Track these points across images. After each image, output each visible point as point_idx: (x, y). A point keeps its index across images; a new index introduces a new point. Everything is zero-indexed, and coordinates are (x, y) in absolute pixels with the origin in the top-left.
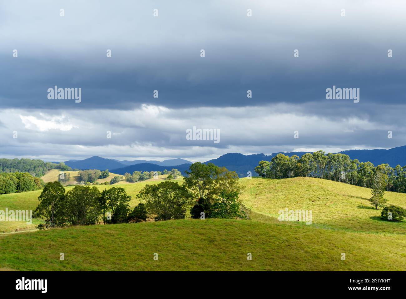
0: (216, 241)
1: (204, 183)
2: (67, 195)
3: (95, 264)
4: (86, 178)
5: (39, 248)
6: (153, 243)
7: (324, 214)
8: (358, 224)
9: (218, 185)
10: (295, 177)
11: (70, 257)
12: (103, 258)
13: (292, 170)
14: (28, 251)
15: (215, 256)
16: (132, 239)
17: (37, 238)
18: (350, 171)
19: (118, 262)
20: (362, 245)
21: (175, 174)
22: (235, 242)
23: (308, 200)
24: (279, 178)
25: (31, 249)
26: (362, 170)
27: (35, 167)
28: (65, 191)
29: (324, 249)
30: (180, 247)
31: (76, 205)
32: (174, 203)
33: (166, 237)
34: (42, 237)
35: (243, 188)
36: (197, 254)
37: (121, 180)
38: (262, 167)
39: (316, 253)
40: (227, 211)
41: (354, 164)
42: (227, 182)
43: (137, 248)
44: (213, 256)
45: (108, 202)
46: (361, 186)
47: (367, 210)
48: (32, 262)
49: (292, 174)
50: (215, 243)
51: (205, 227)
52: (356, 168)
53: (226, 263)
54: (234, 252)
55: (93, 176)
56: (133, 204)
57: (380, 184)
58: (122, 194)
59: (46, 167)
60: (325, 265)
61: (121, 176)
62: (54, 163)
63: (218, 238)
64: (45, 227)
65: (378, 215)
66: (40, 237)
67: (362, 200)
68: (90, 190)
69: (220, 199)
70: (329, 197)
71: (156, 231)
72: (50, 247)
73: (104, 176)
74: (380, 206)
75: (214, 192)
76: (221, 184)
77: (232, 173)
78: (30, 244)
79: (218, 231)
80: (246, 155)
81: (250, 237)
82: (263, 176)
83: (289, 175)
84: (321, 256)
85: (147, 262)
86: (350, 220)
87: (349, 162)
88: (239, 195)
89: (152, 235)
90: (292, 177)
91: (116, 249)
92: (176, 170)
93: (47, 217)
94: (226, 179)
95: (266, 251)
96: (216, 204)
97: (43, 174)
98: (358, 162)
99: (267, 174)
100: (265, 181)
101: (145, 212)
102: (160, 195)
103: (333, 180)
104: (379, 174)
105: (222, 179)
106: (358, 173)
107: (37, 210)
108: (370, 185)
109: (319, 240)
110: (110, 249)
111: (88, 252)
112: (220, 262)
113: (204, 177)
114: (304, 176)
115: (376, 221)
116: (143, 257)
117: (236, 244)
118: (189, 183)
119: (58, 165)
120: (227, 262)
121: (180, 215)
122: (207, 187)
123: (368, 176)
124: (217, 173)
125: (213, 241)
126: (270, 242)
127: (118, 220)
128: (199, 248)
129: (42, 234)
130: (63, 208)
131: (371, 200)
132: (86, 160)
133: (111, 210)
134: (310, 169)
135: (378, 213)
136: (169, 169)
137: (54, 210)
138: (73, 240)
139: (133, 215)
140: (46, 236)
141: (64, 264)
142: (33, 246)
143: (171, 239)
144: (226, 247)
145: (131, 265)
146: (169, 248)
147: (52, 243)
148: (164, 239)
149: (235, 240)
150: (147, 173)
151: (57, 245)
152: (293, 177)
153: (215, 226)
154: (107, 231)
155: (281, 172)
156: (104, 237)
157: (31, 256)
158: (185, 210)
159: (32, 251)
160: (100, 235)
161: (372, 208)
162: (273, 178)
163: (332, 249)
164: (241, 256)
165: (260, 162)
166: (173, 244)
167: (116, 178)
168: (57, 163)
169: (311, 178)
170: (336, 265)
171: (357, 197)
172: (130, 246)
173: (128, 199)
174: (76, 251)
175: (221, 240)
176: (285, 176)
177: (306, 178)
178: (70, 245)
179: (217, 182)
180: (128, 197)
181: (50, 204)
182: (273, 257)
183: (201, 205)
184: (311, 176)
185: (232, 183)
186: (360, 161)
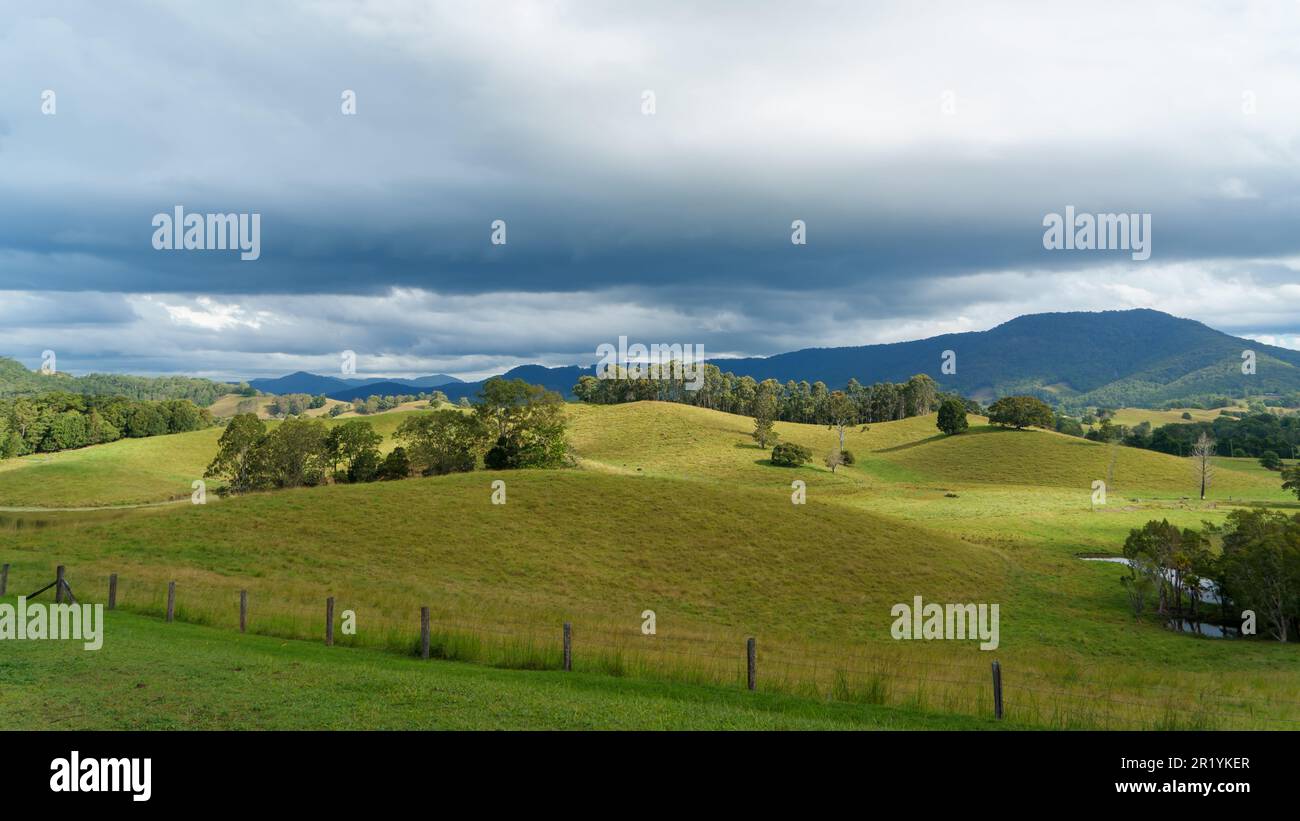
0: (538, 506)
1: (507, 412)
2: (269, 437)
3: (342, 555)
4: (286, 407)
5: (237, 529)
6: (434, 514)
7: (684, 458)
8: (738, 473)
9: (530, 415)
10: (637, 400)
11: (297, 543)
12: (354, 543)
13: (632, 390)
14: (220, 536)
15: (539, 532)
16: (398, 508)
17: (228, 511)
18: (720, 391)
19: (380, 548)
20: (765, 505)
21: (438, 399)
22: (568, 507)
23: (658, 437)
24: (611, 403)
25: (223, 532)
26: (738, 389)
27: (196, 391)
28: (265, 430)
29: (711, 514)
30: (480, 519)
31: (285, 454)
32: (457, 446)
33: (453, 502)
34: (239, 509)
35: (571, 418)
36: (510, 529)
37: (346, 410)
38: (584, 386)
39: (699, 520)
40: (545, 456)
41: (727, 380)
42: (544, 409)
43: (409, 523)
44: (536, 532)
45: (341, 446)
46: (736, 413)
47: (749, 450)
48: (232, 555)
49: (631, 396)
50: (538, 509)
51: (517, 483)
52: (729, 385)
53: (560, 543)
54: (569, 524)
55: (299, 404)
56: (385, 449)
57: (766, 411)
58: (368, 432)
59: (217, 391)
60: (715, 539)
61: (346, 404)
62: (229, 383)
63: (541, 502)
64: (229, 492)
65: (766, 458)
66: (234, 510)
67: (741, 435)
68: (311, 426)
69: (533, 438)
70: (690, 431)
71: (436, 494)
72: (256, 527)
73: (317, 405)
74: (769, 444)
75: (525, 426)
76: (534, 413)
77: (552, 395)
78: (221, 523)
79: (539, 490)
80: (551, 368)
81: (593, 499)
82: (586, 400)
83: (628, 398)
84: (707, 524)
85: (430, 547)
86: (724, 466)
87: (719, 377)
88: (565, 431)
89: (430, 500)
90: (631, 401)
91: (373, 526)
92: (440, 393)
93: (232, 474)
94: (543, 404)
95: (621, 521)
96: (527, 446)
97: (212, 403)
98: (732, 376)
99: (592, 398)
100: (589, 407)
101: (406, 461)
102: (431, 432)
103: (694, 404)
104: (765, 396)
105: (536, 405)
106: (732, 393)
107: (215, 462)
108: (750, 412)
109: (701, 499)
110: (362, 526)
111: (325, 532)
112: (551, 542)
113: (507, 401)
114: (651, 399)
115: (765, 467)
116: (421, 539)
117: (572, 510)
118: (483, 411)
119: (237, 386)
120: (561, 540)
121: (466, 466)
122: (512, 417)
123: (747, 398)
124: (529, 394)
125: (534, 507)
126: (624, 505)
127: (360, 476)
128: (511, 519)
129: (238, 504)
130: (262, 457)
131: (755, 435)
132: (284, 378)
133: (348, 460)
134: (660, 389)
135: (767, 455)
136: (428, 391)
137: (246, 460)
138: (295, 513)
139: (385, 467)
140: (245, 507)
141: (290, 557)
142: (226, 526)
143: (464, 506)
144: (556, 516)
145: (404, 553)
146: (463, 521)
147: (259, 519)
148: (453, 505)
149: (569, 503)
150: (391, 398)
151: (269, 523)
152: (633, 401)
153: (534, 481)
154: (352, 495)
155: (615, 394)
156: (349, 506)
157: (226, 544)
158: (475, 457)
159: (225, 534)
160: (342, 503)
161: (757, 447)
162: (601, 403)
163: (723, 513)
164: (583, 530)
165: (581, 378)
166: (468, 514)
167: (337, 407)
168: (236, 383)
169: (662, 402)
170: (732, 538)
171: (732, 431)
172: (398, 520)
173: (378, 441)
174: (304, 531)
175: (546, 504)
176: (622, 400)
177: (653, 402)
178: (292, 522)
179: (528, 410)
180: (377, 437)
181: (238, 451)
182: (633, 530)
183: (503, 447)
184: (661, 400)
185: (553, 411)
186: (735, 375)
